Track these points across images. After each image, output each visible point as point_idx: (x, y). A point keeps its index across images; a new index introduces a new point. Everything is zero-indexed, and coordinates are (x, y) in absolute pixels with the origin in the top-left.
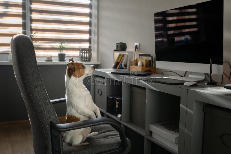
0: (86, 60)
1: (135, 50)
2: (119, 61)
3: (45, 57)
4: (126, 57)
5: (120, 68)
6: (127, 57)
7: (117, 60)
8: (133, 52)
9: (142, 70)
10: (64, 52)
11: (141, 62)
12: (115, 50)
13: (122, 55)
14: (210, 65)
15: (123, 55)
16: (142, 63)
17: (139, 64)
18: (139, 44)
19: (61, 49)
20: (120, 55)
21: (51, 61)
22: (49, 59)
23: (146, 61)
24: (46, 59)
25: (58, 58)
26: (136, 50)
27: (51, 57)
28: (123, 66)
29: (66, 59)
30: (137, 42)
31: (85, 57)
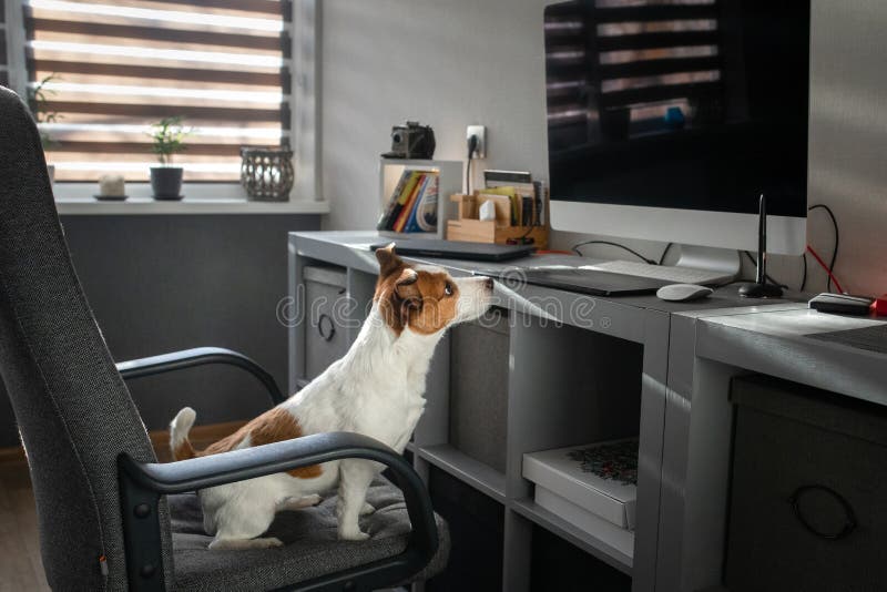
0: (271, 196)
1: (470, 156)
2: (402, 201)
3: (96, 182)
4: (430, 183)
5: (407, 228)
6: (437, 184)
7: (396, 197)
8: (461, 163)
9: (495, 239)
10: (177, 161)
11: (493, 206)
12: (386, 156)
13: (415, 176)
14: (758, 217)
15: (421, 177)
16: (497, 209)
17: (486, 211)
18: (486, 130)
19: (165, 148)
20: (408, 174)
21: (122, 198)
22: (113, 192)
23: (513, 201)
24: (97, 189)
25: (149, 187)
26: (474, 155)
27: (121, 182)
28: (421, 222)
29: (184, 189)
30: (475, 124)
31: (264, 184)
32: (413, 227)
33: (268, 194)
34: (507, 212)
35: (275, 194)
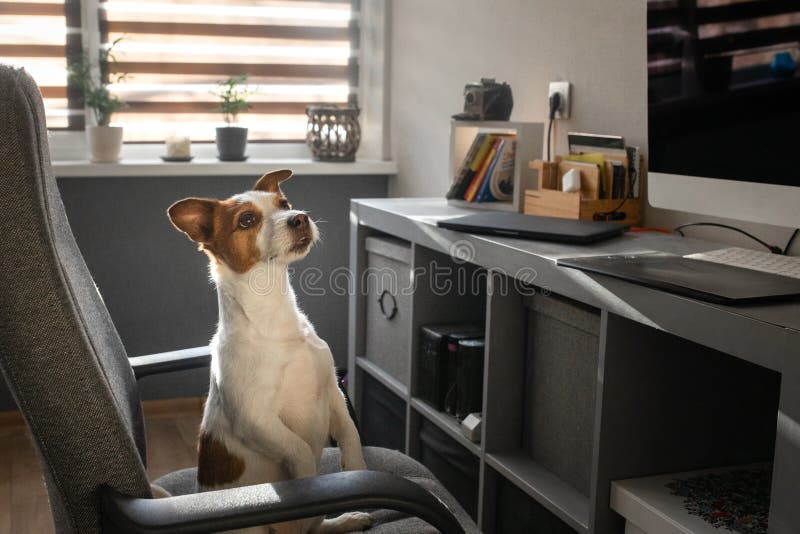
0: (337, 156)
1: (552, 117)
2: (474, 168)
3: (163, 142)
4: (504, 146)
5: (479, 197)
6: (514, 149)
7: (468, 163)
8: (541, 125)
9: (580, 214)
10: (242, 121)
11: (578, 174)
12: (457, 118)
13: (488, 140)
15: (495, 140)
16: (583, 178)
17: (569, 181)
18: (571, 87)
19: (231, 107)
20: (481, 138)
21: (188, 159)
22: (180, 155)
23: (603, 170)
24: (164, 150)
25: (214, 147)
26: (557, 115)
27: (187, 143)
28: (495, 190)
29: (249, 149)
30: (559, 80)
31: (329, 144)
32: (486, 197)
33: (333, 154)
34: (594, 183)
35: (341, 154)
